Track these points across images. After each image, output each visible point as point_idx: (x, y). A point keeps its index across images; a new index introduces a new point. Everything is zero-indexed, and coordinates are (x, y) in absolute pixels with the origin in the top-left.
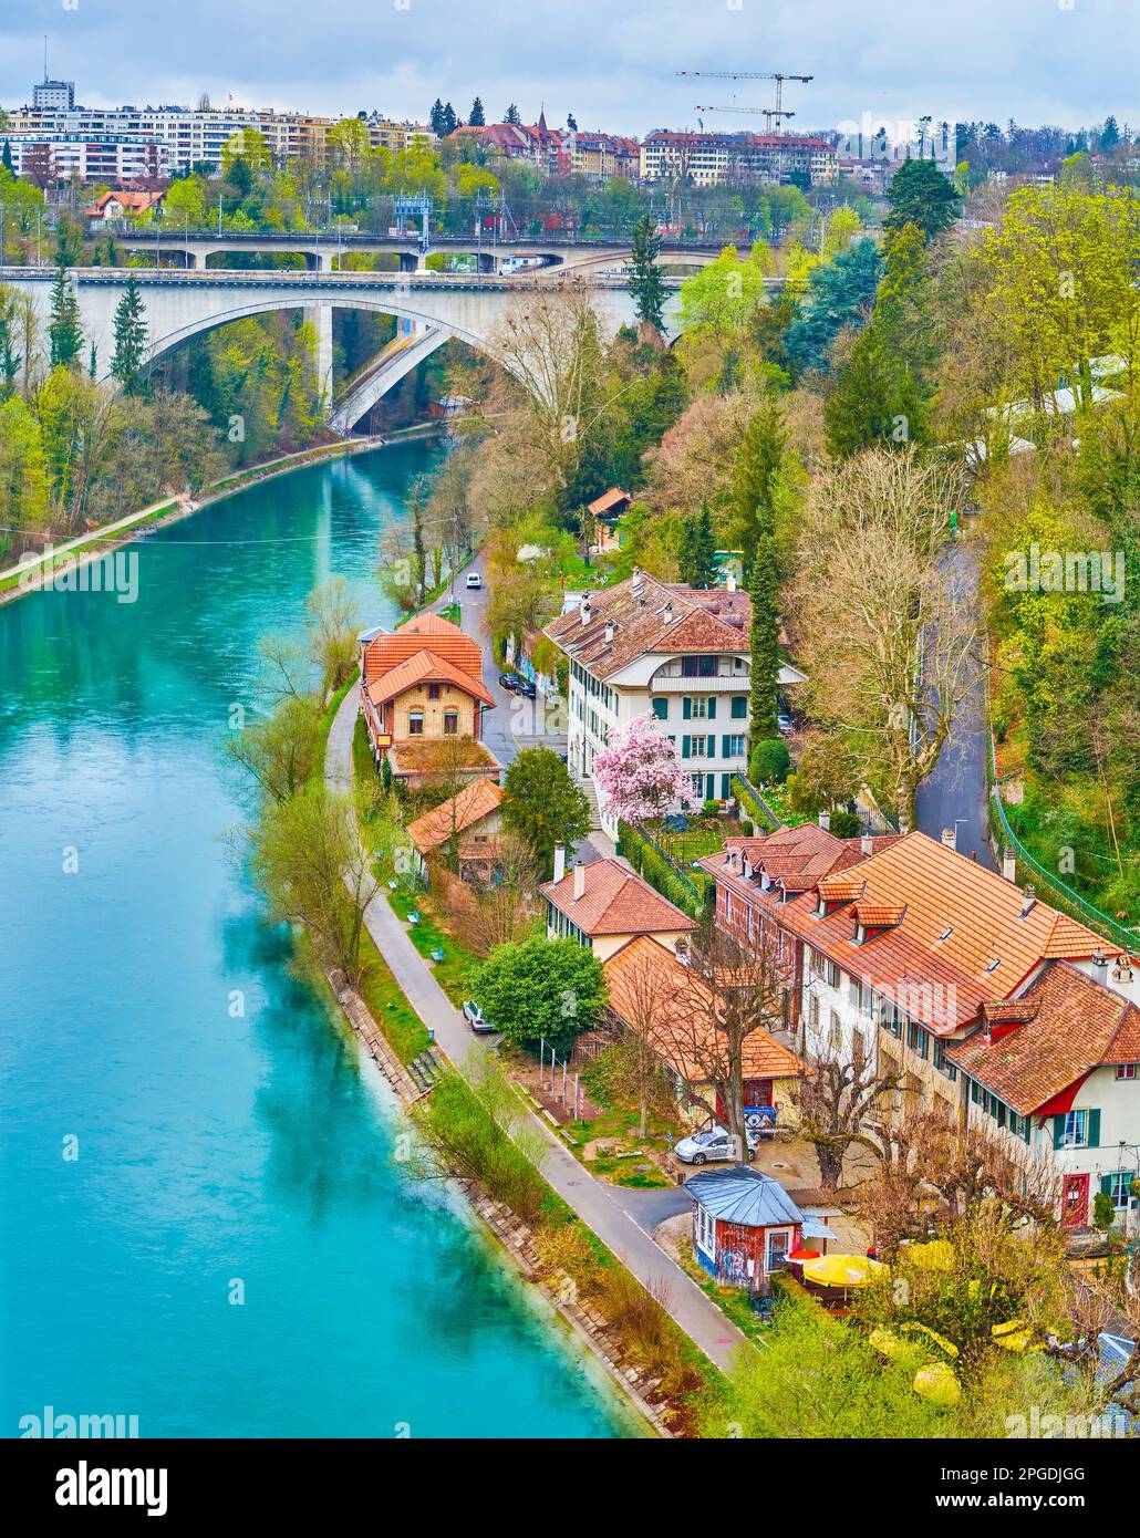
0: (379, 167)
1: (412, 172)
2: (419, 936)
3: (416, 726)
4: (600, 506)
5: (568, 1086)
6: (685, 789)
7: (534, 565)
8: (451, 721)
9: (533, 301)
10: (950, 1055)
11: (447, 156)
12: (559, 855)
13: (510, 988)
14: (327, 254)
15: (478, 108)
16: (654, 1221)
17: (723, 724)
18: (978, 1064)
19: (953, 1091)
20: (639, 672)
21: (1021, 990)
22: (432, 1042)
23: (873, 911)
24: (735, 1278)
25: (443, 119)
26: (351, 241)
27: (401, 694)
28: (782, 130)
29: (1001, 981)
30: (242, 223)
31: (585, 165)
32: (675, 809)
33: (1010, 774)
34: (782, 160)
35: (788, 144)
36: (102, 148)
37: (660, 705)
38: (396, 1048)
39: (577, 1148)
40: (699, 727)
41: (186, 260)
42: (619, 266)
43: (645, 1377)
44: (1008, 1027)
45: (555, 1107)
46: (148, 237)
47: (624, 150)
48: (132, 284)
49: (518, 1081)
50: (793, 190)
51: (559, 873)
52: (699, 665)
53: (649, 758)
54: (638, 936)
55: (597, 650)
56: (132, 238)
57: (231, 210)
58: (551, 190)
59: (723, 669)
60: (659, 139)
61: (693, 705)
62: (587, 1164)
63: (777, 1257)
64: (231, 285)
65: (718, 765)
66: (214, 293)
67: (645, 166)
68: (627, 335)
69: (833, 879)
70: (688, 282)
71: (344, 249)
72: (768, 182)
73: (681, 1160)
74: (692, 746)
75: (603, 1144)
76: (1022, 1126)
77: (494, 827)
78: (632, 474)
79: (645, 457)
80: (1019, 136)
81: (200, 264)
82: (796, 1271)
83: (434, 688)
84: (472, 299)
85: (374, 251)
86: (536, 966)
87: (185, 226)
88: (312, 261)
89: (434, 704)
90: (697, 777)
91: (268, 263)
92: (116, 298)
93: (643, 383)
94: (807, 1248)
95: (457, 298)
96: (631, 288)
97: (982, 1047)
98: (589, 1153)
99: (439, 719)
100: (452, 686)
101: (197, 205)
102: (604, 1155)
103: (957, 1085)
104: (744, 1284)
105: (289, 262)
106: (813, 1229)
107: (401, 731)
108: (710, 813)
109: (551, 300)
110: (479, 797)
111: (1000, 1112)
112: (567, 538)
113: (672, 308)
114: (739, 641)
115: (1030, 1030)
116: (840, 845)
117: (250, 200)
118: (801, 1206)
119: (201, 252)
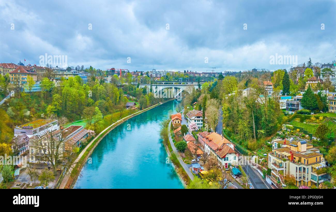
0: (179, 76)
1: (182, 76)
2: (173, 141)
3: (175, 122)
4: (194, 104)
5: (184, 155)
6: (197, 128)
7: (188, 108)
8: (178, 122)
9: (189, 86)
10: (215, 152)
11: (185, 75)
12: (185, 134)
13: (179, 146)
14: (174, 83)
15: (188, 71)
16: (189, 168)
17: (201, 122)
18: (218, 153)
19: (216, 156)
20: (193, 118)
21: (222, 146)
22: (173, 150)
23: (210, 139)
24: (195, 173)
25: (185, 72)
26: (176, 82)
27: (174, 120)
28: (213, 72)
29: (220, 145)
30: (167, 80)
31: (196, 75)
32: (197, 130)
33: (224, 127)
34: (213, 75)
35: (213, 73)
36: (157, 74)
37: (195, 121)
38: (170, 151)
39: (183, 160)
40: (199, 122)
41: (162, 83)
42: (197, 84)
43: (186, 182)
44: (220, 150)
45: (182, 157)
46: (159, 82)
47: (200, 74)
48: (157, 85)
49: (179, 154)
50: (214, 77)
51: (184, 135)
52: (199, 117)
53: (194, 125)
54: (191, 141)
55: (190, 116)
56: (158, 82)
57: (166, 79)
58: (193, 77)
59: (200, 118)
60: (203, 73)
61: (198, 121)
62: (184, 162)
63: (199, 171)
64: (165, 85)
65: (200, 126)
66: (163, 86)
67: (201, 75)
68: (197, 89)
69: (207, 136)
70: (203, 85)
71: (175, 82)
72: (211, 76)
73: (192, 162)
74: (198, 124)
75: (186, 160)
76: (221, 159)
77: (180, 131)
78: (196, 101)
79: (197, 99)
80: (233, 72)
81: (163, 84)
82: (200, 172)
83: (177, 119)
84: (185, 86)
85: (178, 82)
86: (181, 144)
87: (162, 81)
88: (173, 83)
89: (177, 120)
90: (199, 127)
91: (169, 84)
92: (155, 86)
93: (198, 93)
94: (202, 170)
95: (183, 86)
96: (198, 85)
97: (218, 152)
98: (184, 161)
99: (177, 122)
100: (178, 119)
101: (163, 79)
102: (186, 161)
103: (216, 155)
104: (196, 173)
105: (171, 83)
106: (202, 168)
107: (174, 123)
108: (199, 130)
109: (190, 86)
110: (180, 128)
111: (220, 158)
112: (191, 106)
113: (201, 87)
114: (202, 115)
115: (222, 150)
116: (208, 133)
117: (168, 78)
118: (201, 166)
119: (163, 83)
